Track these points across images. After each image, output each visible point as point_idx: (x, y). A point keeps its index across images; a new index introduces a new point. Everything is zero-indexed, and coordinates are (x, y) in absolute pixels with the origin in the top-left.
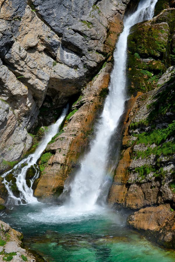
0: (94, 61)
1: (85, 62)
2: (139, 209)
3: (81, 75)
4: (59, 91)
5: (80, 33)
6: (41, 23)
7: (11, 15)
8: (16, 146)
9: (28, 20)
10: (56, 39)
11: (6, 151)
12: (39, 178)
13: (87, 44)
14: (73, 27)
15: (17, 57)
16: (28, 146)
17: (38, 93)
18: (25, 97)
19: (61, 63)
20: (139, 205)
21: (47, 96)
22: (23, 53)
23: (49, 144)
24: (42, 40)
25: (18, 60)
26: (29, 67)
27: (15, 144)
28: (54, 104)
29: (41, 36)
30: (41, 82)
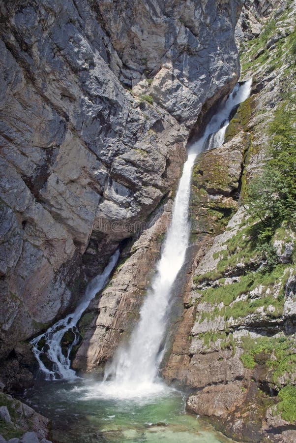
0: (150, 198)
1: (139, 199)
2: (204, 387)
3: (133, 214)
4: (107, 235)
5: (133, 163)
6: (84, 150)
7: (47, 142)
8: (51, 304)
9: (69, 148)
10: (103, 170)
11: (38, 309)
12: (78, 344)
13: (141, 176)
14: (125, 156)
15: (54, 192)
16: (66, 303)
17: (80, 237)
18: (65, 241)
19: (108, 200)
20: (203, 381)
21: (91, 240)
22: (62, 187)
23: (92, 301)
24: (86, 172)
25: (55, 197)
26: (69, 205)
27: (50, 301)
28: (100, 250)
29: (84, 167)
30: (83, 222)
